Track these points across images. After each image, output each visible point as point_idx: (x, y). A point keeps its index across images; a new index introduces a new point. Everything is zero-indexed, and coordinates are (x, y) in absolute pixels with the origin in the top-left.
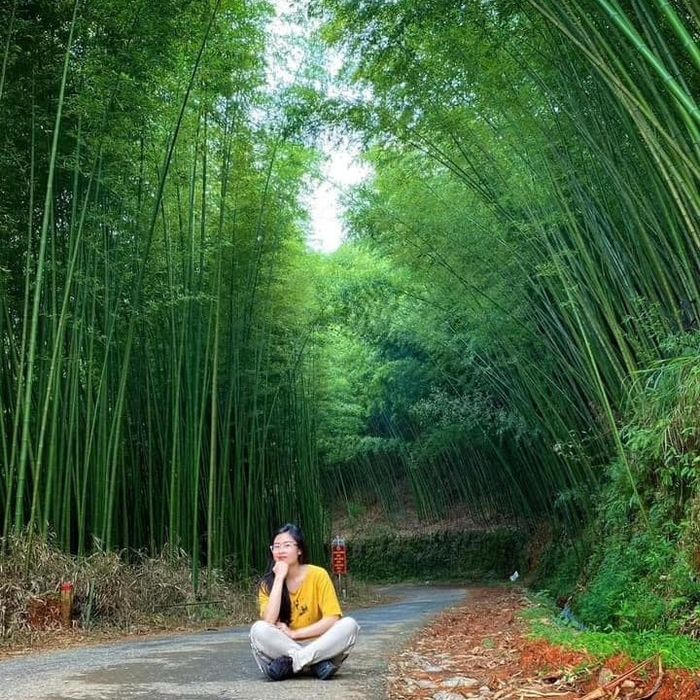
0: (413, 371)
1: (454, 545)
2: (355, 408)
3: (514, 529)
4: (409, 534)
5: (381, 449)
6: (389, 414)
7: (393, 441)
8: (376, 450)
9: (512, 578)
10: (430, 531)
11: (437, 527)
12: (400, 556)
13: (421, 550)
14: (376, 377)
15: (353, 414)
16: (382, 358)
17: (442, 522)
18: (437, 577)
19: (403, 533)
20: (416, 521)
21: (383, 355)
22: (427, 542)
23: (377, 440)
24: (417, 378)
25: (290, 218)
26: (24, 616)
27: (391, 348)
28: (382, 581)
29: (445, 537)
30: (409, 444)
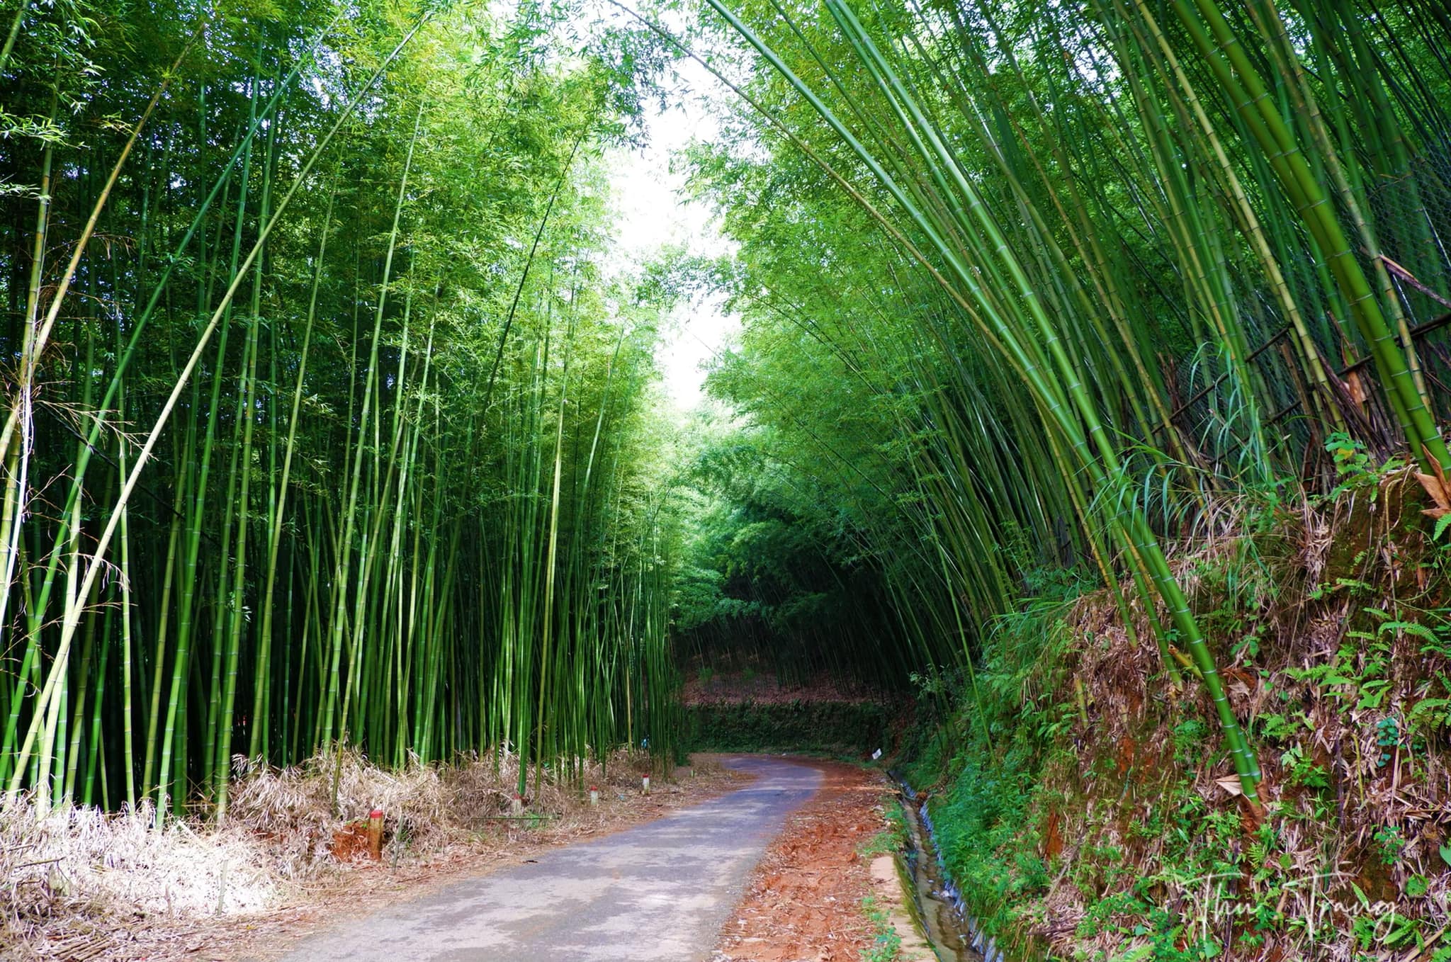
0: (777, 536)
1: (815, 715)
2: (712, 574)
3: (880, 704)
4: (767, 702)
5: (740, 613)
6: (752, 576)
7: (754, 605)
8: (735, 614)
9: (875, 756)
10: (791, 700)
11: (798, 695)
12: (757, 723)
13: (779, 718)
14: (737, 540)
15: (709, 581)
16: (744, 519)
17: (804, 690)
18: (795, 749)
19: (761, 700)
20: (776, 688)
21: (746, 514)
22: (787, 711)
23: (737, 602)
24: (783, 542)
25: (643, 380)
26: (329, 847)
27: (754, 508)
28: (737, 749)
29: (806, 706)
30: (771, 609)
